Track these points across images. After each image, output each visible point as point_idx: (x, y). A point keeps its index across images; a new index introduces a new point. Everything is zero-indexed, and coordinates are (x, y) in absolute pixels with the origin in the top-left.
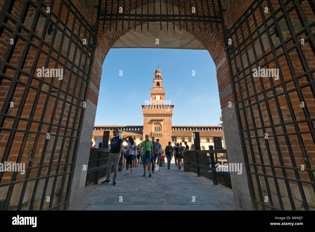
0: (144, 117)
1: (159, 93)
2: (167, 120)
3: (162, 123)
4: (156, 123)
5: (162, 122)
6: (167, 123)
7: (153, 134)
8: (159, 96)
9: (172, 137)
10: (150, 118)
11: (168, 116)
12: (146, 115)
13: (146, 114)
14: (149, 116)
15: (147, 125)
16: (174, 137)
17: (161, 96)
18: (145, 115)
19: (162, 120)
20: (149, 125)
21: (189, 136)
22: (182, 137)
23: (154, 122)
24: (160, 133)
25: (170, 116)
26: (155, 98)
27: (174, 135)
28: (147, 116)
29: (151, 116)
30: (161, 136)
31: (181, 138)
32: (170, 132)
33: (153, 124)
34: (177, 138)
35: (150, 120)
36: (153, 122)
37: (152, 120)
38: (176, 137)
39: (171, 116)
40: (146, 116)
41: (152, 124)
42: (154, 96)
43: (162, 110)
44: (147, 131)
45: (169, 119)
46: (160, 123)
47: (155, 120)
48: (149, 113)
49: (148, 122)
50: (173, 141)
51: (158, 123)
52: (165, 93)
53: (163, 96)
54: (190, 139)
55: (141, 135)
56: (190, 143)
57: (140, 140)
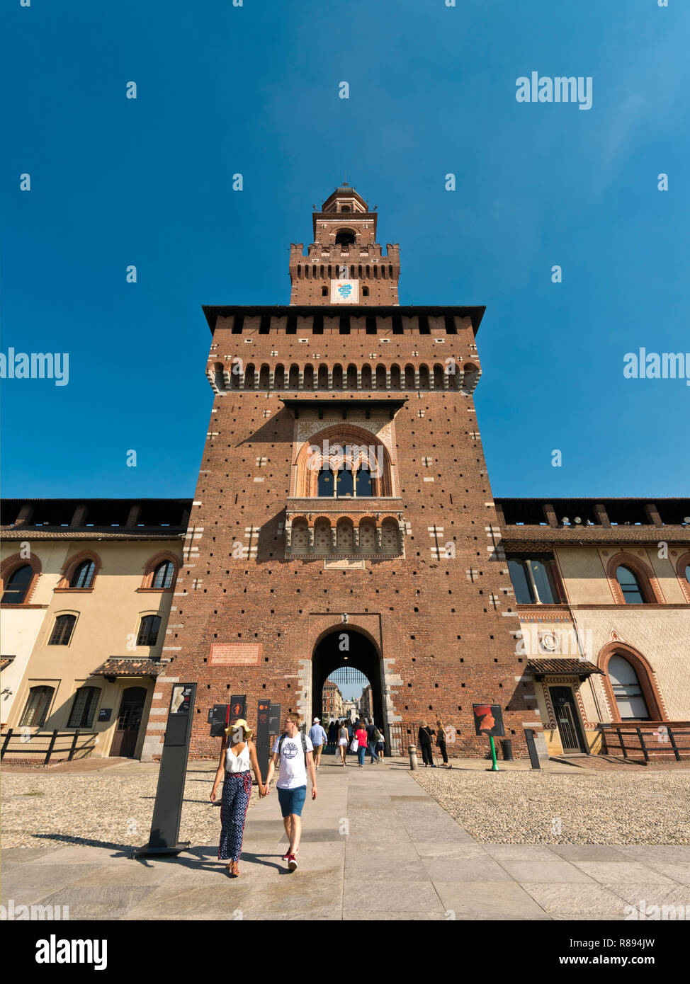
0: (223, 387)
1: (355, 266)
2: (436, 410)
3: (387, 436)
5: (391, 425)
6: (438, 437)
7: (300, 523)
8: (353, 282)
10: (269, 403)
12: (235, 376)
14: (265, 386)
15: (245, 452)
17: (371, 284)
18: (227, 373)
20: (259, 455)
24: (375, 507)
26: (325, 291)
29: (279, 385)
30: (390, 547)
31: (605, 560)
32: (482, 507)
33: (298, 445)
34: (564, 560)
35: (270, 414)
36: (299, 425)
37: (295, 409)
39: (469, 389)
41: (290, 438)
42: (318, 283)
43: (382, 340)
44: (230, 501)
45: (450, 407)
46: (373, 431)
47: (321, 409)
48: (268, 362)
49: (256, 427)
50: (526, 599)
51: (348, 434)
52: (396, 265)
53: (382, 280)
55: (166, 536)
57: (139, 591)
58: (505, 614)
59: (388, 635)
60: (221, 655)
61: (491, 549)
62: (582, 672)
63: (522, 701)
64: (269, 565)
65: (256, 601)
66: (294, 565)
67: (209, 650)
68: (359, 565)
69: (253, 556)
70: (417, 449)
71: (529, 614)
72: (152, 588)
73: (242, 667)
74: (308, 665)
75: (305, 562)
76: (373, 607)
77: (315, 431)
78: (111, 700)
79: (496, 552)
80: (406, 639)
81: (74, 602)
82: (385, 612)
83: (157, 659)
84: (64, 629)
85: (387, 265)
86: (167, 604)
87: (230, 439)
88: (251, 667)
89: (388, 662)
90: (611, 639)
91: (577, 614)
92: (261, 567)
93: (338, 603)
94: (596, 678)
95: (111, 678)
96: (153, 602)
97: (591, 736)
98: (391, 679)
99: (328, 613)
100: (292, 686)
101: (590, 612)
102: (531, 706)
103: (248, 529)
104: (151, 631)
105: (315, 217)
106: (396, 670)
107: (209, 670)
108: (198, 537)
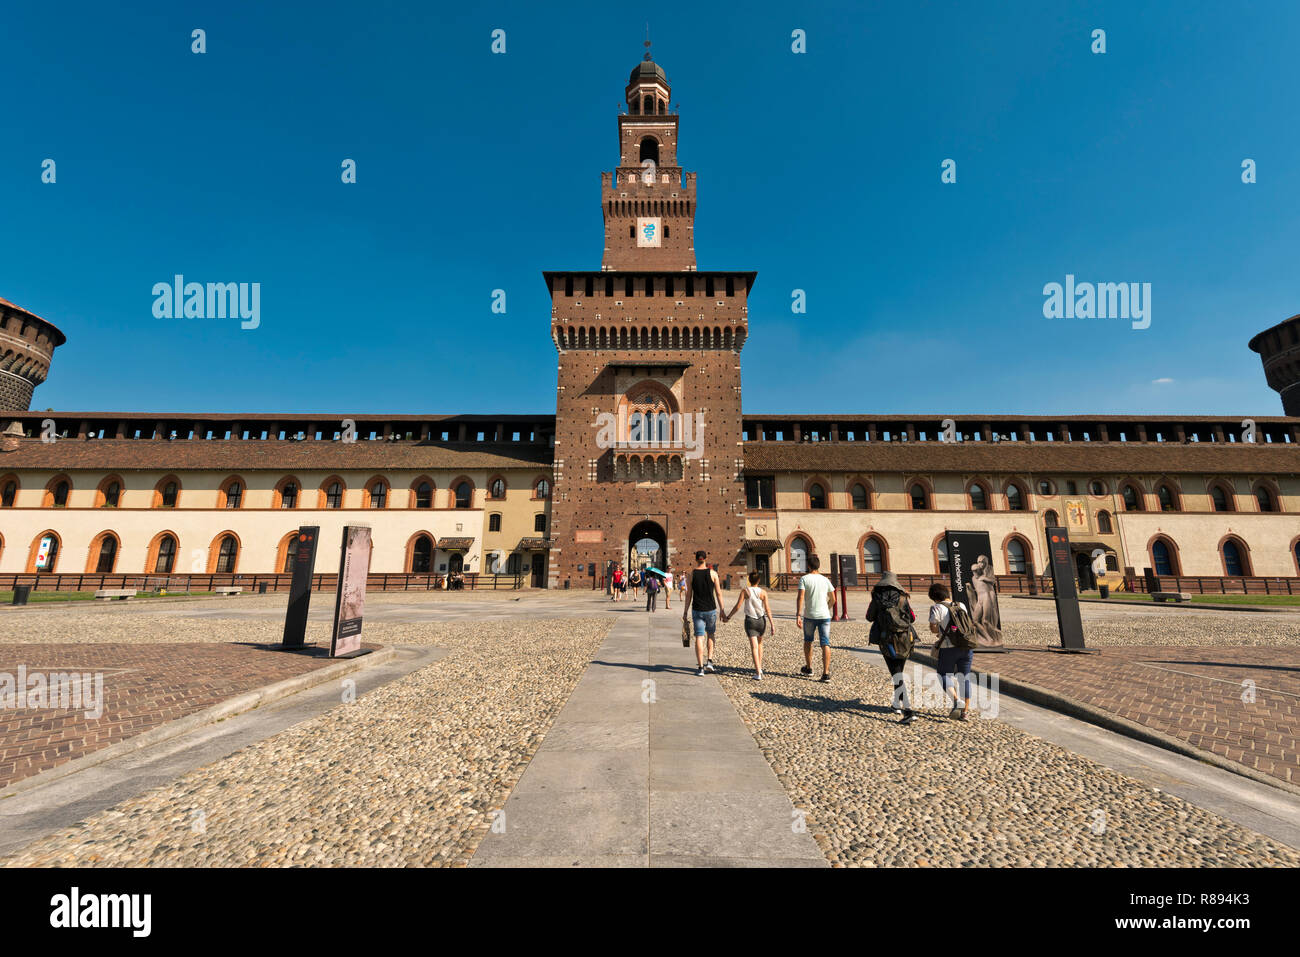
0: (564, 347)
1: (659, 201)
2: (713, 367)
3: (677, 390)
4: (635, 386)
5: (680, 382)
6: (713, 390)
7: (622, 458)
8: (656, 222)
9: (746, 478)
10: (596, 360)
11: (717, 346)
12: (572, 337)
13: (572, 330)
14: (593, 346)
15: (583, 403)
16: (760, 478)
17: (671, 222)
18: (566, 335)
19: (677, 369)
20: (593, 405)
21: (859, 472)
22: (810, 476)
23: (623, 384)
25: (727, 347)
26: (633, 232)
27: (760, 464)
28: (582, 345)
29: (603, 346)
30: (675, 473)
31: (805, 480)
32: (734, 446)
33: (619, 397)
34: (780, 481)
35: (598, 370)
36: (619, 380)
37: (614, 370)
38: (772, 478)
39: (738, 347)
40: (572, 345)
41: (613, 392)
42: (627, 222)
43: (677, 302)
44: (578, 442)
45: (723, 365)
46: (669, 386)
47: (633, 369)
48: (594, 325)
49: (589, 382)
50: (752, 503)
51: (652, 387)
52: (693, 200)
53: (681, 219)
54: (859, 491)
55: (541, 465)
56: (863, 515)
57: (531, 500)
58: (738, 515)
59: (671, 527)
60: (582, 537)
61: (736, 474)
62: (772, 547)
63: (739, 561)
64: (603, 485)
65: (598, 507)
66: (619, 485)
67: (575, 535)
68: (656, 485)
69: (594, 479)
70: (697, 401)
71: (753, 514)
72: (538, 498)
73: (592, 544)
74: (627, 542)
75: (625, 483)
76: (664, 511)
77: (629, 386)
78: (527, 560)
79: (738, 477)
80: (681, 529)
81: (497, 506)
82: (671, 514)
83: (548, 539)
84: (495, 523)
85: (685, 201)
86: (549, 507)
87: (573, 392)
88: (597, 544)
89: (670, 541)
90: (796, 529)
91: (780, 514)
92: (600, 486)
93: (644, 508)
94: (782, 550)
95: (527, 549)
96: (540, 507)
97: (773, 579)
98: (670, 550)
99: (638, 514)
100: (619, 553)
101: (788, 513)
102: (742, 564)
103: (590, 461)
104: (541, 522)
105: (621, 120)
106: (673, 545)
107: (576, 545)
108: (561, 466)
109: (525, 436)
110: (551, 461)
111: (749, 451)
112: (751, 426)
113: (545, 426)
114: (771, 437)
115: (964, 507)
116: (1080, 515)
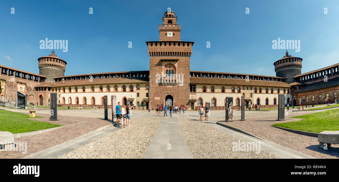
0: (151, 56)
1: (172, 29)
2: (184, 60)
3: (176, 65)
4: (167, 64)
5: (177, 63)
6: (184, 65)
8: (172, 33)
9: (190, 85)
10: (158, 59)
11: (185, 56)
12: (153, 54)
13: (152, 53)
14: (157, 56)
15: (155, 68)
16: (193, 85)
17: (175, 33)
18: (151, 54)
19: (176, 60)
20: (157, 68)
21: (213, 84)
22: (203, 85)
23: (164, 64)
25: (187, 56)
26: (166, 34)
27: (193, 82)
28: (155, 56)
29: (159, 55)
31: (202, 86)
32: (188, 78)
33: (163, 67)
34: (197, 86)
35: (158, 61)
36: (163, 63)
37: (162, 61)
38: (196, 85)
39: (189, 56)
40: (153, 56)
41: (162, 65)
42: (165, 33)
43: (176, 47)
44: (154, 77)
45: (186, 60)
46: (174, 64)
47: (166, 60)
48: (157, 51)
49: (156, 63)
50: (191, 91)
51: (170, 64)
52: (180, 29)
53: (177, 32)
54: (212, 88)
55: (147, 82)
56: (213, 94)
57: (145, 90)
58: (188, 94)
59: (174, 96)
60: (156, 98)
61: (188, 84)
62: (195, 101)
63: (188, 104)
64: (160, 86)
65: (159, 91)
66: (163, 86)
67: (154, 98)
68: (171, 86)
69: (158, 85)
70: (180, 68)
71: (191, 93)
72: (146, 90)
73: (158, 100)
74: (165, 100)
75: (165, 86)
76: (173, 92)
78: (145, 103)
79: (189, 85)
80: (176, 97)
81: (138, 91)
83: (149, 99)
84: (138, 95)
85: (178, 29)
86: (149, 91)
87: (153, 66)
88: (159, 100)
89: (174, 99)
90: (200, 97)
91: (197, 93)
92: (159, 87)
93: (169, 92)
94: (197, 102)
95: (145, 101)
96: (147, 91)
97: (195, 108)
98: (174, 102)
99: (167, 93)
100: (163, 102)
102: (189, 105)
104: (147, 95)
105: (164, 17)
106: (175, 100)
107: (155, 100)
108: (151, 82)
109: (143, 76)
110: (149, 81)
111: (191, 79)
112: (191, 73)
113: (147, 73)
114: (196, 76)
115: (230, 92)
116: (248, 94)
